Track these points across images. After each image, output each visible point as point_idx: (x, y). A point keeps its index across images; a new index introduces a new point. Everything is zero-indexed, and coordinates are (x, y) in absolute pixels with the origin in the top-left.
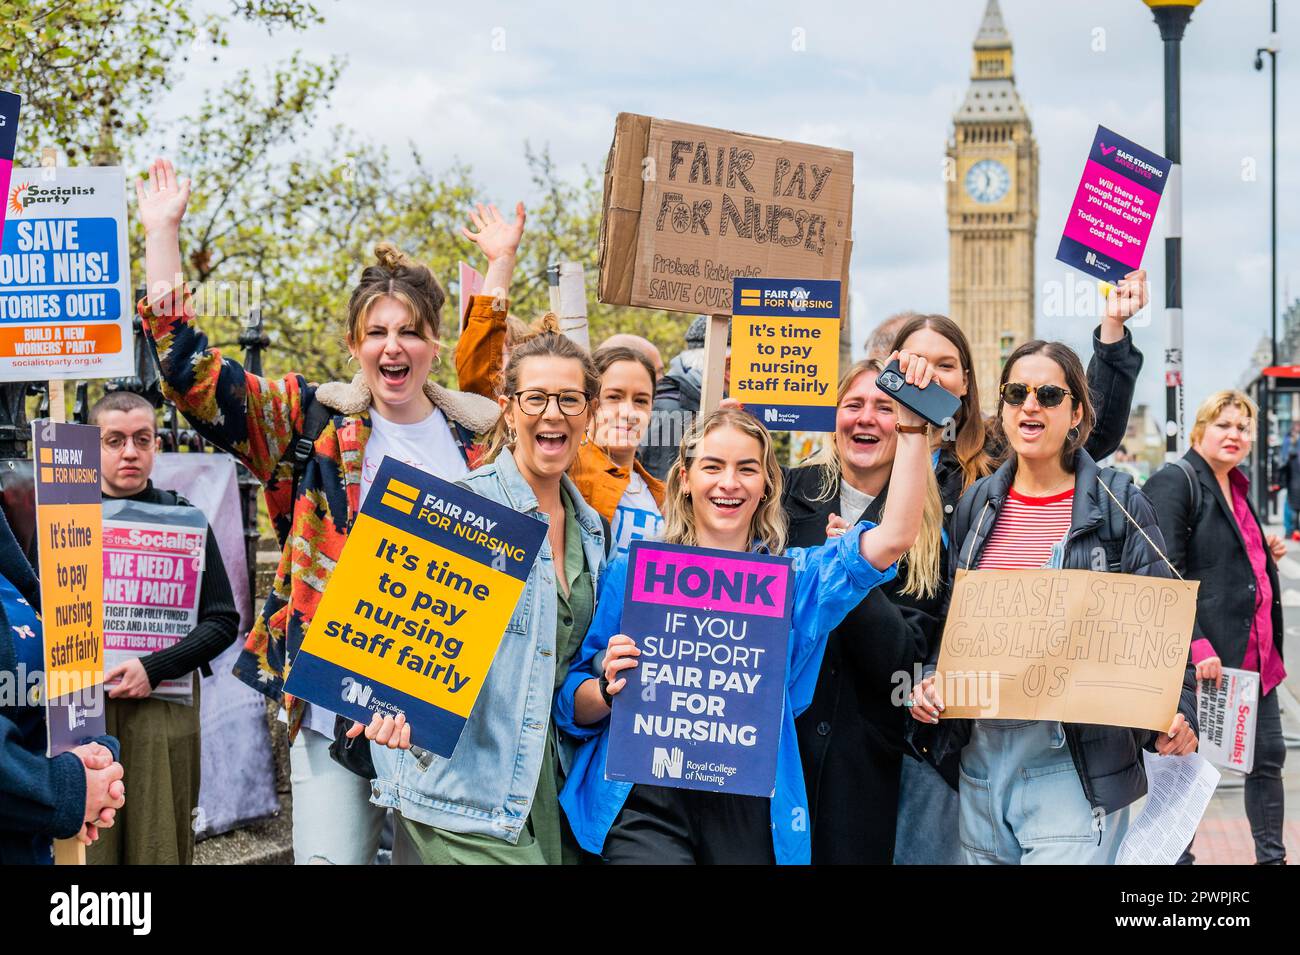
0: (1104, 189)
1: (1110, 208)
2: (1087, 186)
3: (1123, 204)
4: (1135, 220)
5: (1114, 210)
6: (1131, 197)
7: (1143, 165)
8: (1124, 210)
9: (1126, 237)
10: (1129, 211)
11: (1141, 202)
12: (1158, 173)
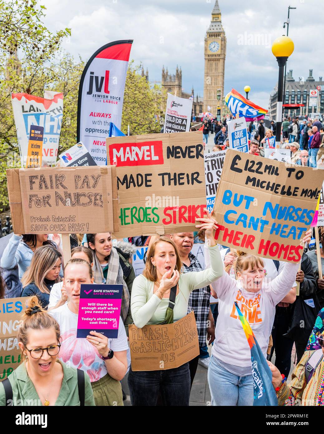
0: (92, 306)
1: (97, 312)
2: (83, 308)
3: (102, 308)
4: (111, 312)
5: (99, 312)
6: (106, 305)
7: (108, 291)
8: (104, 310)
9: (108, 319)
10: (107, 310)
11: (112, 305)
12: (117, 291)
